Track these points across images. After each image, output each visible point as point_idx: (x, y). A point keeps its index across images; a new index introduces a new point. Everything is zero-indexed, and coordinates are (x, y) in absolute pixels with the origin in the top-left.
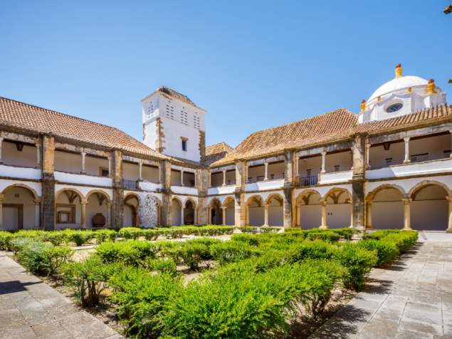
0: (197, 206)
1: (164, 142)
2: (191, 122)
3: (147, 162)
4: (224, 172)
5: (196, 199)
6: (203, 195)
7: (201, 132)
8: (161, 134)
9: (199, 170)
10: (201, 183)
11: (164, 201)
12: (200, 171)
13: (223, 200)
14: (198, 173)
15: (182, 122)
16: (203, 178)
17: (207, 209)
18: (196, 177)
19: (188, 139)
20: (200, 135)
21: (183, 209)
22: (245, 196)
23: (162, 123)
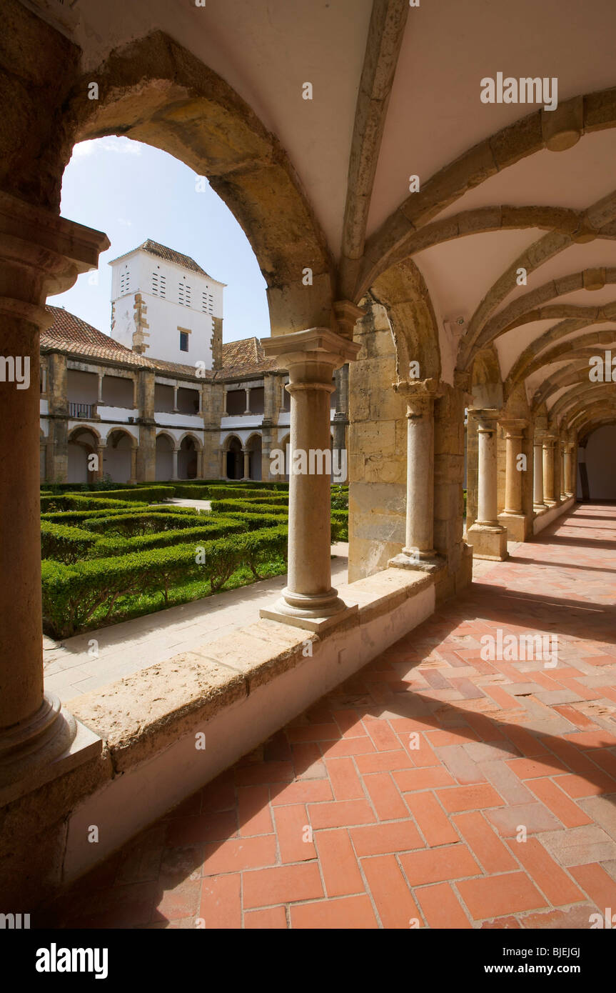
0: (201, 447)
1: (148, 335)
2: (197, 302)
3: (112, 372)
4: (248, 391)
5: (200, 436)
6: (212, 429)
7: (214, 319)
8: (140, 321)
9: (205, 387)
10: (210, 409)
11: (142, 438)
12: (210, 389)
13: (244, 437)
14: (205, 390)
15: (181, 301)
16: (213, 400)
17: (219, 453)
18: (201, 397)
19: (190, 332)
20: (213, 325)
21: (176, 452)
22: (279, 432)
23: (144, 303)
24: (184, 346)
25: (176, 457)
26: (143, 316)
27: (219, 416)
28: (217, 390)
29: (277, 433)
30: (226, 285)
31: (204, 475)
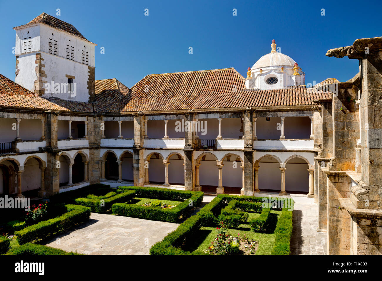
0: (87, 160)
2: (78, 57)
3: (27, 117)
4: (120, 123)
5: (86, 152)
6: (94, 147)
7: (89, 68)
8: (42, 74)
9: (89, 118)
10: (93, 133)
11: (49, 161)
12: (91, 119)
13: (119, 154)
14: (89, 121)
15: (68, 57)
17: (100, 163)
18: (86, 126)
19: (74, 77)
20: (89, 72)
21: (71, 166)
23: (43, 60)
26: (43, 69)
27: (99, 138)
31: (90, 178)
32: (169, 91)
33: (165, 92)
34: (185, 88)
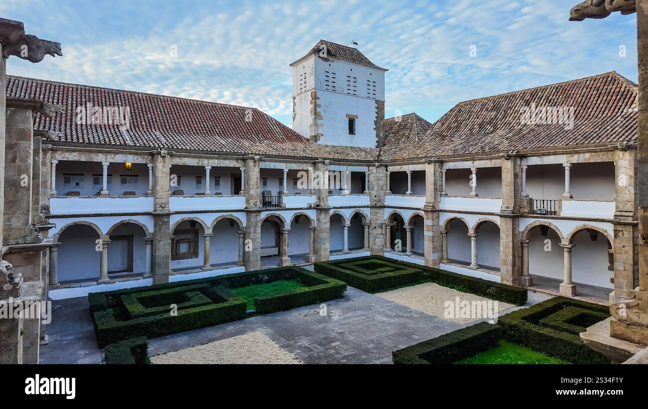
0: (368, 222)
1: (322, 125)
2: (362, 90)
3: (293, 166)
4: (409, 173)
5: (367, 212)
6: (378, 206)
9: (371, 168)
10: (375, 188)
11: (318, 220)
12: (374, 169)
13: (407, 216)
14: (371, 172)
15: (349, 92)
16: (378, 179)
17: (384, 227)
18: (367, 177)
19: (357, 117)
20: (376, 108)
21: (347, 228)
22: (440, 215)
23: (319, 99)
24: (352, 130)
25: (346, 232)
26: (318, 110)
27: (383, 195)
28: (380, 171)
29: (438, 217)
30: (388, 70)
31: (370, 246)
32: (490, 123)
33: (481, 126)
34: (516, 116)
